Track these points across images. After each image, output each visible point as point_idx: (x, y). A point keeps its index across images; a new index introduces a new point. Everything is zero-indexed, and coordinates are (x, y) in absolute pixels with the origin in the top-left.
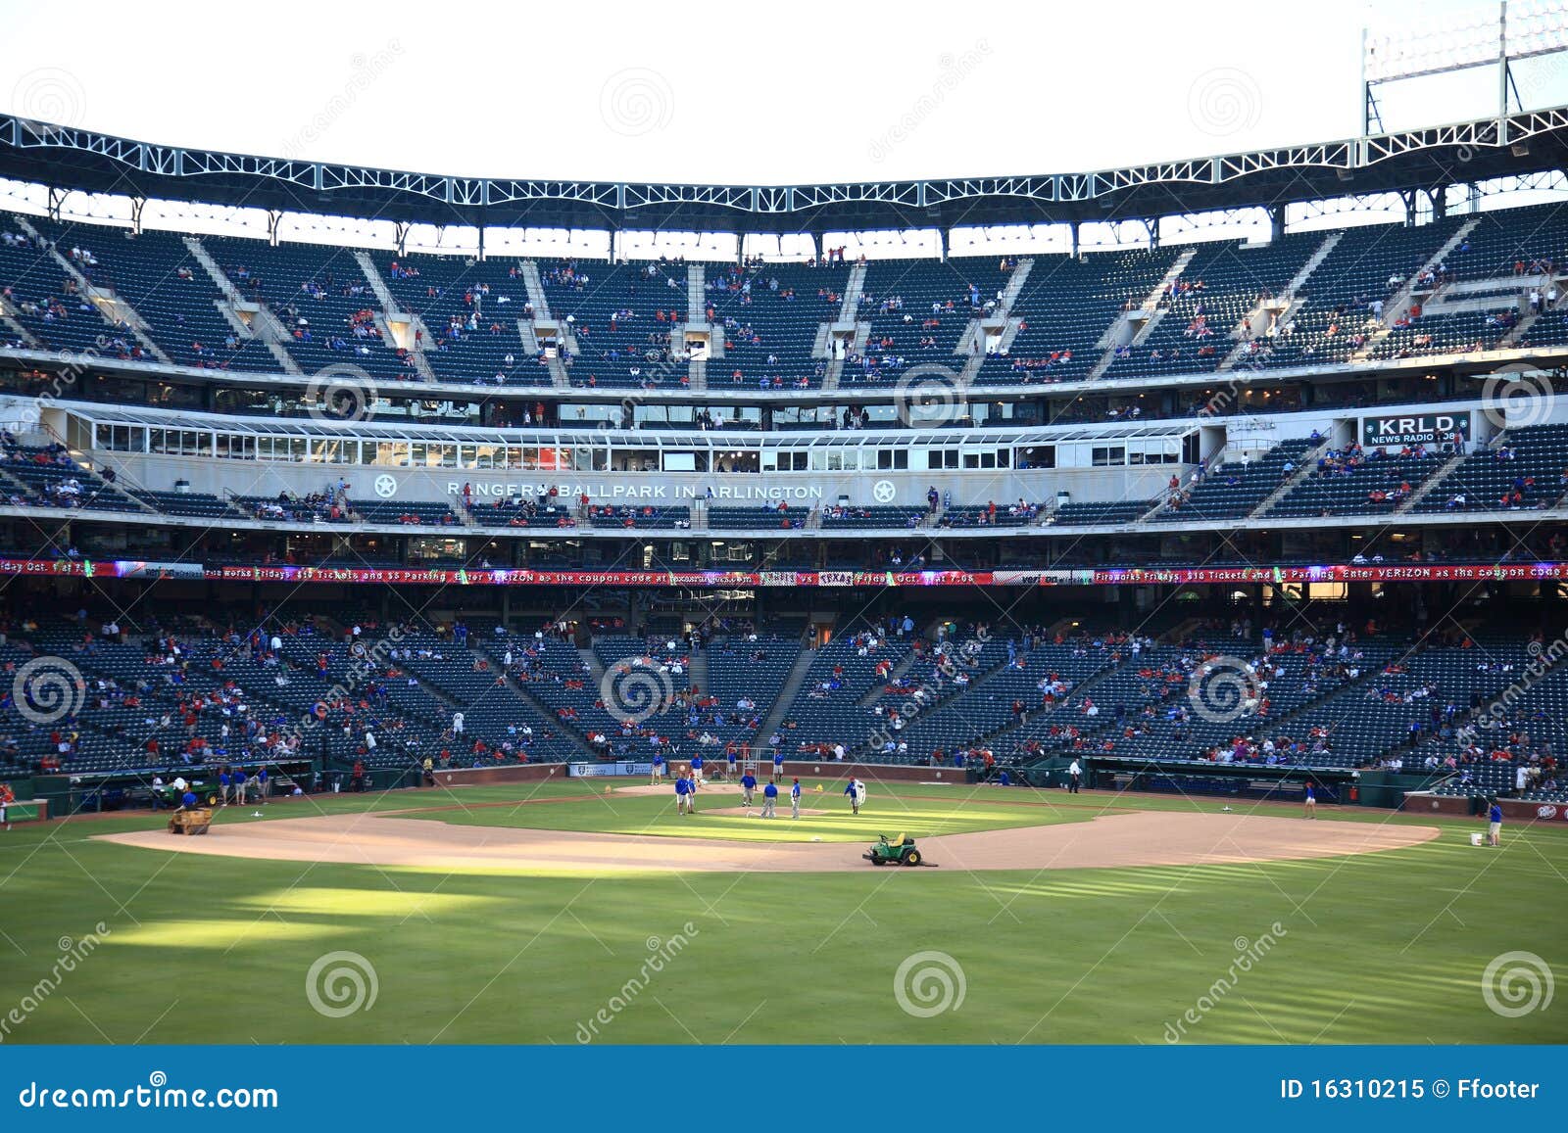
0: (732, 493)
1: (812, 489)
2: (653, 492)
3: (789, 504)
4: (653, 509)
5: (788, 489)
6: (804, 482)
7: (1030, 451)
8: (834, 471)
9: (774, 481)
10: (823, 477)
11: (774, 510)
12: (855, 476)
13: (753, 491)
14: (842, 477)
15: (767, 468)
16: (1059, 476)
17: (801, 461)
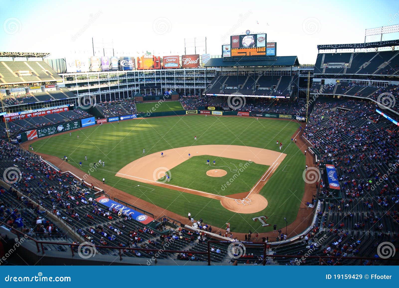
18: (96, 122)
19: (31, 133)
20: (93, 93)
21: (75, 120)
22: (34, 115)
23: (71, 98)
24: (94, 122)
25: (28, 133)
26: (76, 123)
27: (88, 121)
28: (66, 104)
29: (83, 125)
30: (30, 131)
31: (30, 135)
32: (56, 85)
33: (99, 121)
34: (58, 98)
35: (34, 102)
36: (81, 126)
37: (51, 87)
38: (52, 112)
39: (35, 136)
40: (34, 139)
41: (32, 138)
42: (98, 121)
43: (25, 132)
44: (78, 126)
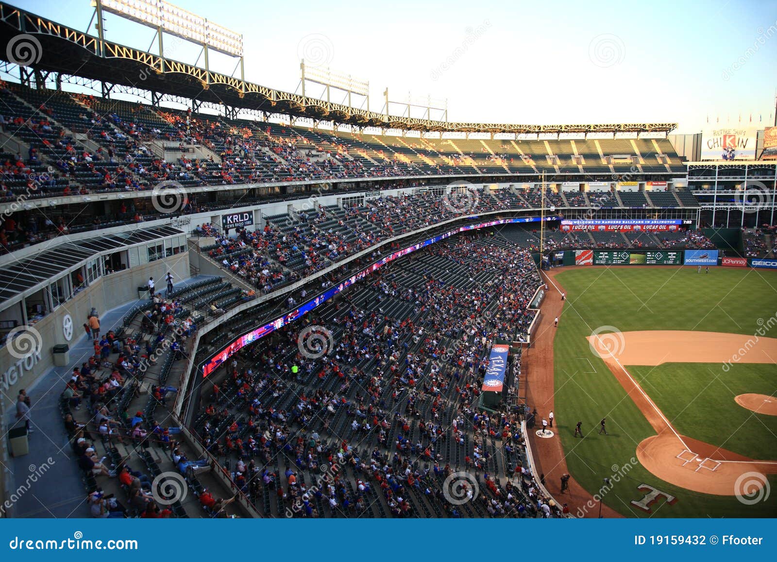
18: (719, 263)
19: (583, 254)
20: (724, 205)
21: (672, 249)
22: (609, 228)
23: (686, 208)
24: (715, 261)
25: (578, 253)
26: (672, 255)
27: (701, 256)
28: (674, 217)
29: (687, 261)
30: (582, 251)
31: (579, 257)
32: (668, 182)
33: (727, 261)
34: (658, 206)
35: (611, 207)
36: (682, 262)
37: (658, 185)
38: (644, 228)
39: (588, 261)
40: (586, 265)
41: (582, 263)
42: (725, 261)
43: (574, 251)
44: (675, 261)
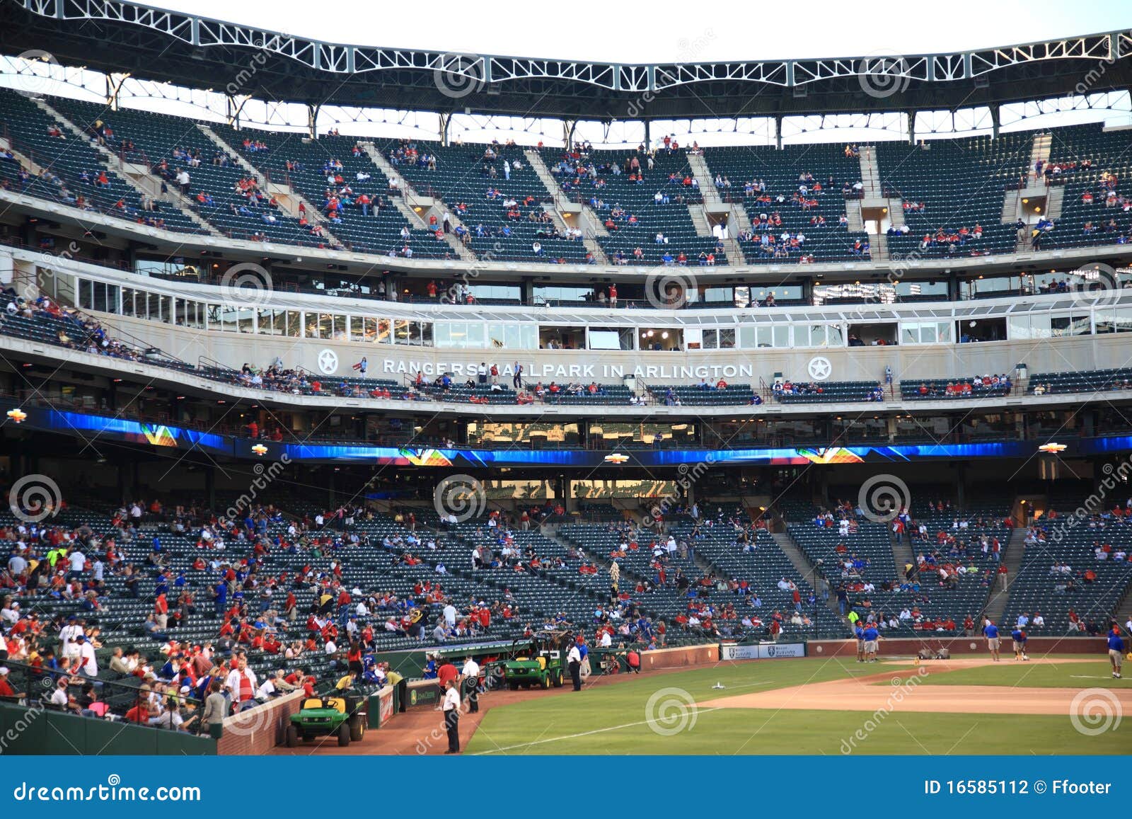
0: (659, 372)
1: (742, 367)
2: (582, 371)
3: (729, 383)
4: (599, 388)
5: (716, 368)
6: (733, 359)
7: (973, 324)
8: (763, 348)
9: (699, 360)
10: (753, 354)
11: (713, 389)
12: (788, 353)
13: (679, 370)
14: (773, 354)
15: (690, 346)
16: (1013, 348)
17: (728, 338)
